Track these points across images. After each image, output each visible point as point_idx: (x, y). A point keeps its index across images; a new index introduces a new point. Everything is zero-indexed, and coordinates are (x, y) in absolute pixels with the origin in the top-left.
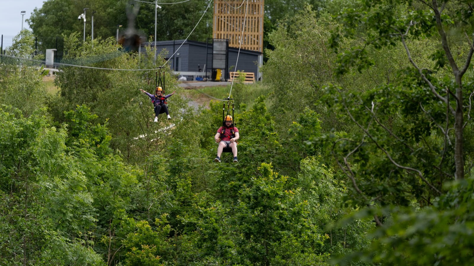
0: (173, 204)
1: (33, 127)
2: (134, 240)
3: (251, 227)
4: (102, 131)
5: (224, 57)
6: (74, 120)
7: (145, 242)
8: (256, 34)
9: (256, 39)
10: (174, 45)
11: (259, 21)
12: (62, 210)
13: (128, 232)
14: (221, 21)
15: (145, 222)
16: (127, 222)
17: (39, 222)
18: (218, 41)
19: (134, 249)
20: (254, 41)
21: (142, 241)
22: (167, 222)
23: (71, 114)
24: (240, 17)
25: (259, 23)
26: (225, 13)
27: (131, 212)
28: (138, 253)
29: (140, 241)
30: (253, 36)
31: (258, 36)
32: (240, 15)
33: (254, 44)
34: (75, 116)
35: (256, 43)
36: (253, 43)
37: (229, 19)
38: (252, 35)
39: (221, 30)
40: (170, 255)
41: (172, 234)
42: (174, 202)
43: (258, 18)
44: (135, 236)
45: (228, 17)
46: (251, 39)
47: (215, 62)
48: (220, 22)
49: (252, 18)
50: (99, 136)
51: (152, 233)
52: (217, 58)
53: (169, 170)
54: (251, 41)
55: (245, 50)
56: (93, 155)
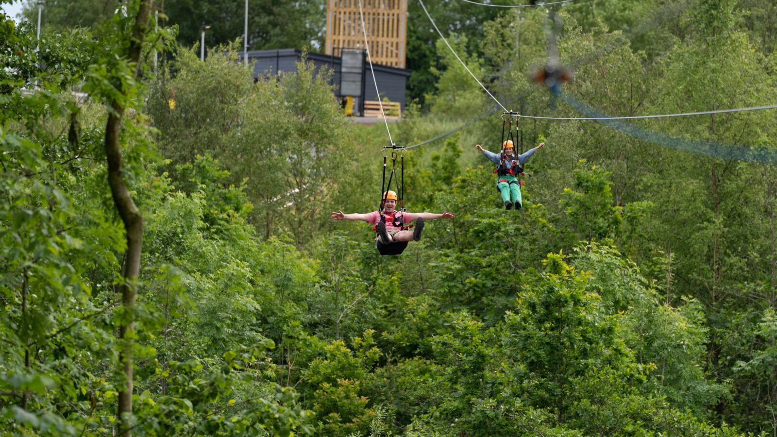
0: (377, 314)
1: (149, 191)
2: (323, 371)
3: (539, 352)
4: (236, 197)
5: (359, 78)
6: (193, 180)
7: (340, 374)
8: (395, 40)
9: (394, 49)
10: (278, 57)
11: (400, 19)
12: (215, 322)
13: (310, 359)
14: (340, 19)
15: (340, 343)
16: (308, 343)
17: (187, 342)
18: (349, 53)
19: (326, 385)
20: (392, 51)
21: (335, 373)
22: (373, 343)
23: (188, 169)
24: (369, 14)
25: (400, 23)
26: (345, 7)
27: (312, 327)
28: (332, 392)
29: (332, 372)
30: (390, 44)
31: (397, 44)
32: (370, 11)
33: (392, 56)
34: (194, 172)
35: (394, 55)
36: (389, 54)
37: (352, 16)
38: (387, 43)
39: (339, 34)
40: (380, 395)
41: (382, 362)
42: (379, 311)
43: (398, 15)
44: (325, 367)
45: (350, 13)
46: (387, 48)
47: (344, 85)
48: (337, 22)
49: (388, 15)
50: (232, 205)
51: (353, 360)
52: (348, 79)
53: (359, 261)
54: (387, 52)
55: (381, 66)
56: (250, 236)
